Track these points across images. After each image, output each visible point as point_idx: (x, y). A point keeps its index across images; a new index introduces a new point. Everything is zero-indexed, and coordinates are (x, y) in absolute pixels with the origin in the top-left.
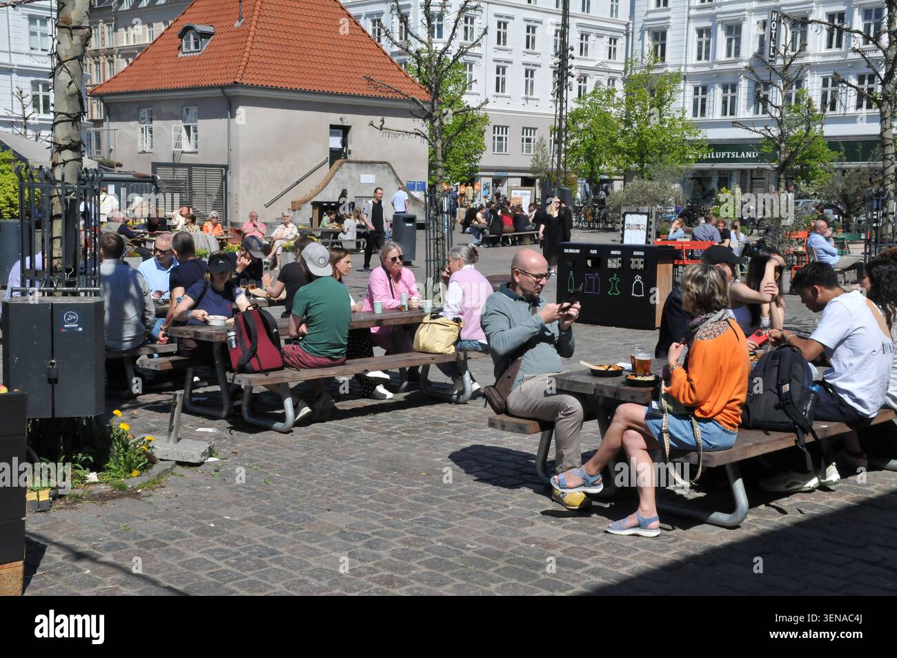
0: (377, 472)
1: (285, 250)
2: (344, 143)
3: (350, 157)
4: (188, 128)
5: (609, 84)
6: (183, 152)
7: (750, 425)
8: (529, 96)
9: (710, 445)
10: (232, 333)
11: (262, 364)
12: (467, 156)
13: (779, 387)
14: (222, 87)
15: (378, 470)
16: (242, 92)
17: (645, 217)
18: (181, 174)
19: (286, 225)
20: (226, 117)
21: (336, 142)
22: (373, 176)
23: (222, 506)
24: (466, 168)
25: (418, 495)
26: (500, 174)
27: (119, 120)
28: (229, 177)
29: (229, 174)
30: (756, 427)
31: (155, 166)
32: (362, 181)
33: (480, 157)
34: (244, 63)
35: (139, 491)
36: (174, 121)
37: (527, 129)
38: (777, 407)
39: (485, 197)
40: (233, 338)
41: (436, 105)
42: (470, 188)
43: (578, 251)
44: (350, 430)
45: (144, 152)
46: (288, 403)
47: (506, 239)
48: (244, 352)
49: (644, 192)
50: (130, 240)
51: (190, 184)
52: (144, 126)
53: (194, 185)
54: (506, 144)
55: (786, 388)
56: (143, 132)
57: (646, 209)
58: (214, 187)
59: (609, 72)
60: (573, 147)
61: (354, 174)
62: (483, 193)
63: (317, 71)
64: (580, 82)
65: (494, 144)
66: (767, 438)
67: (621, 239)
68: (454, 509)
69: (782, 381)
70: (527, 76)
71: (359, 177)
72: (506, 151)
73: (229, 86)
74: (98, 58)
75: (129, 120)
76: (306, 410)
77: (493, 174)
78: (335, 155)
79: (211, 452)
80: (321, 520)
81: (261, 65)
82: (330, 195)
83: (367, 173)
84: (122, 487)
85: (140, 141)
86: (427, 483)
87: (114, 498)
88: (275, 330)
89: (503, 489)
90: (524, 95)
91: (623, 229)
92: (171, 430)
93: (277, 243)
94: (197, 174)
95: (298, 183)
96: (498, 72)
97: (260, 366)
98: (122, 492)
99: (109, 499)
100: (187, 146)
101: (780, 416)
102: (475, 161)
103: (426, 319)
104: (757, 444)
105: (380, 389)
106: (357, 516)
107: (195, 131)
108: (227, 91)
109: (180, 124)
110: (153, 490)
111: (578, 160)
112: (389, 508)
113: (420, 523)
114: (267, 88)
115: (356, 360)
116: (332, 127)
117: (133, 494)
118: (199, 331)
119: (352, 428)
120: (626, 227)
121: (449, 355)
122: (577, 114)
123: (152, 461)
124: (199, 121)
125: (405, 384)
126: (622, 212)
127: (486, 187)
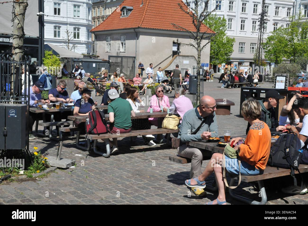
0: (131, 175)
1: (148, 88)
2: (178, 49)
3: (180, 54)
4: (122, 43)
5: (286, 26)
6: (120, 52)
7: (272, 165)
8: (254, 31)
9: (248, 173)
10: (88, 119)
11: (98, 131)
12: (226, 54)
13: (285, 150)
14: (134, 29)
15: (131, 174)
16: (141, 30)
17: (285, 78)
18: (119, 60)
19: (149, 79)
20: (135, 39)
21: (175, 49)
22: (188, 61)
23: (63, 186)
24: (225, 58)
25: (140, 186)
26: (241, 61)
27: (99, 41)
28: (136, 61)
29: (135, 60)
30: (274, 166)
31: (110, 57)
32: (184, 63)
33: (231, 54)
34: (142, 20)
35: (37, 178)
36: (118, 41)
37: (253, 43)
38: (284, 158)
39: (235, 69)
40: (88, 121)
41: (198, 34)
42: (229, 66)
43: (248, 91)
44: (132, 158)
45: (107, 52)
46: (108, 146)
47: (236, 85)
48: (91, 126)
49: (285, 68)
50: (91, 83)
51: (122, 64)
52: (108, 43)
53: (123, 64)
54: (244, 49)
55: (288, 150)
56: (107, 45)
57: (285, 75)
58: (130, 65)
59: (287, 21)
60: (269, 51)
61: (181, 61)
62: (234, 68)
63: (169, 23)
64: (275, 25)
65: (239, 49)
66: (278, 171)
67: (274, 86)
68: (151, 192)
69: (286, 147)
70: (253, 23)
71: (183, 61)
72: (244, 52)
73: (136, 28)
74: (95, 20)
75: (103, 41)
76: (116, 149)
77: (239, 61)
78: (175, 53)
79: (73, 164)
80: (97, 194)
81: (148, 21)
82: (172, 67)
83: (186, 60)
84: (31, 177)
85: (106, 48)
86: (147, 181)
87: (26, 181)
88: (104, 118)
89: (176, 185)
90: (252, 31)
91: (276, 82)
92: (58, 155)
93: (145, 85)
94: (124, 60)
95: (160, 63)
96: (242, 22)
97: (97, 132)
98: (31, 179)
99: (24, 181)
100: (122, 50)
101: (284, 162)
102: (229, 56)
103: (167, 116)
104: (270, 174)
105: (152, 142)
106: (111, 193)
107: (125, 44)
108: (136, 30)
109: (120, 42)
110: (42, 178)
111: (271, 55)
112: (126, 190)
113: (134, 198)
114: (150, 29)
115: (138, 131)
116: (174, 43)
117: (34, 180)
118: (77, 118)
119: (133, 157)
120: (277, 81)
121: (175, 130)
122: (271, 38)
123: (47, 167)
124: (126, 41)
125: (162, 140)
126: (275, 76)
127: (236, 66)
